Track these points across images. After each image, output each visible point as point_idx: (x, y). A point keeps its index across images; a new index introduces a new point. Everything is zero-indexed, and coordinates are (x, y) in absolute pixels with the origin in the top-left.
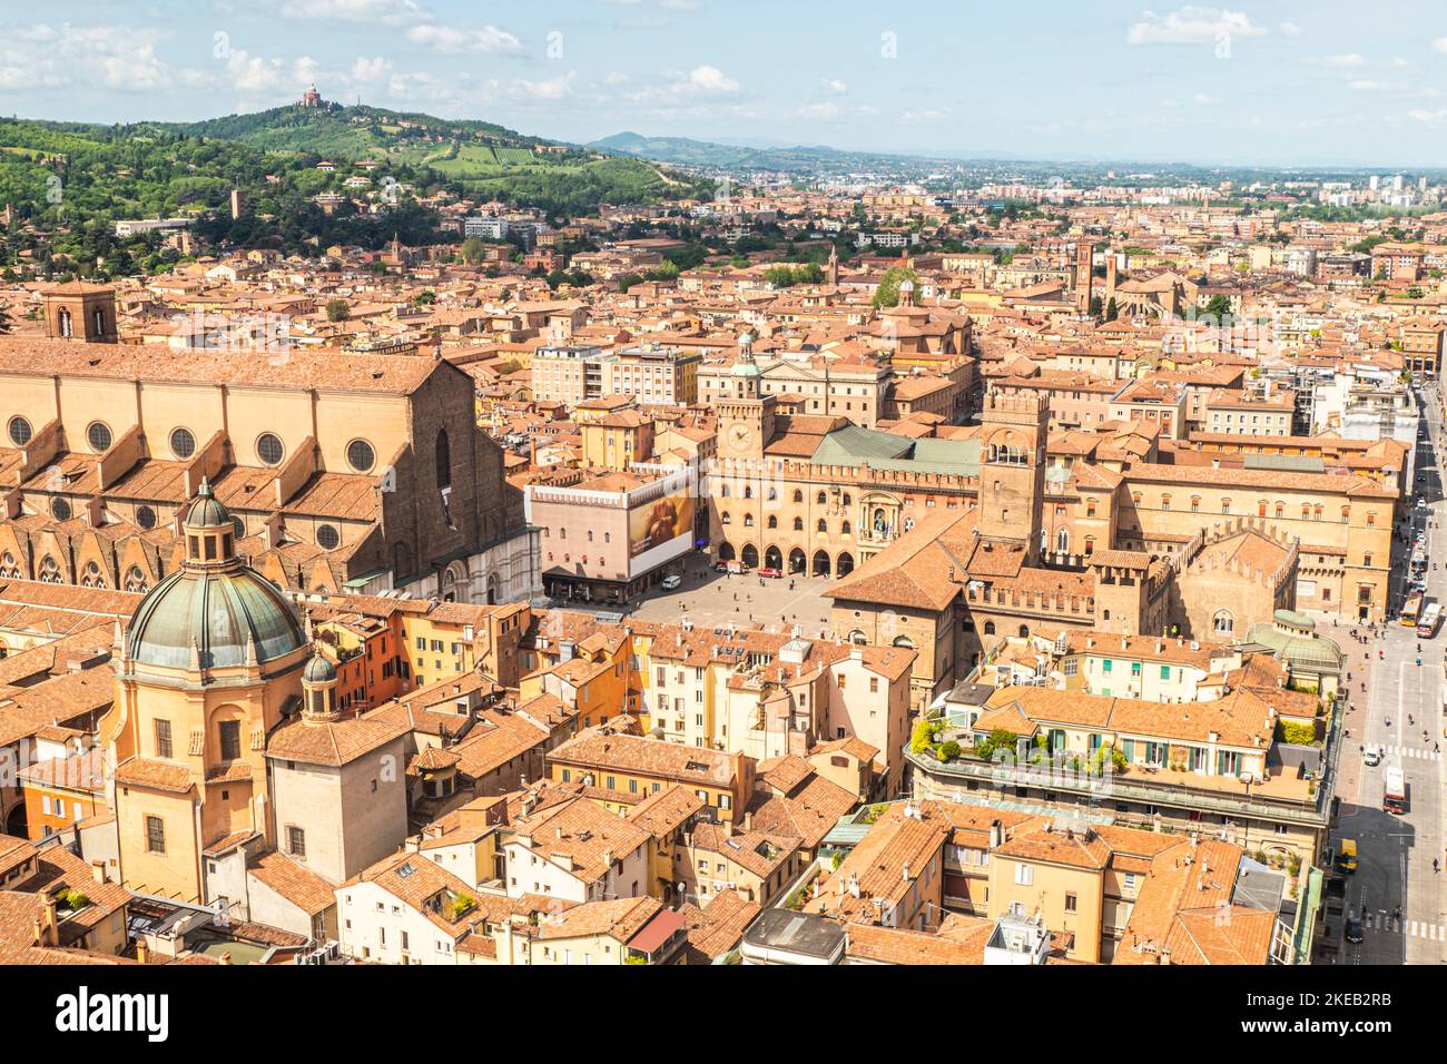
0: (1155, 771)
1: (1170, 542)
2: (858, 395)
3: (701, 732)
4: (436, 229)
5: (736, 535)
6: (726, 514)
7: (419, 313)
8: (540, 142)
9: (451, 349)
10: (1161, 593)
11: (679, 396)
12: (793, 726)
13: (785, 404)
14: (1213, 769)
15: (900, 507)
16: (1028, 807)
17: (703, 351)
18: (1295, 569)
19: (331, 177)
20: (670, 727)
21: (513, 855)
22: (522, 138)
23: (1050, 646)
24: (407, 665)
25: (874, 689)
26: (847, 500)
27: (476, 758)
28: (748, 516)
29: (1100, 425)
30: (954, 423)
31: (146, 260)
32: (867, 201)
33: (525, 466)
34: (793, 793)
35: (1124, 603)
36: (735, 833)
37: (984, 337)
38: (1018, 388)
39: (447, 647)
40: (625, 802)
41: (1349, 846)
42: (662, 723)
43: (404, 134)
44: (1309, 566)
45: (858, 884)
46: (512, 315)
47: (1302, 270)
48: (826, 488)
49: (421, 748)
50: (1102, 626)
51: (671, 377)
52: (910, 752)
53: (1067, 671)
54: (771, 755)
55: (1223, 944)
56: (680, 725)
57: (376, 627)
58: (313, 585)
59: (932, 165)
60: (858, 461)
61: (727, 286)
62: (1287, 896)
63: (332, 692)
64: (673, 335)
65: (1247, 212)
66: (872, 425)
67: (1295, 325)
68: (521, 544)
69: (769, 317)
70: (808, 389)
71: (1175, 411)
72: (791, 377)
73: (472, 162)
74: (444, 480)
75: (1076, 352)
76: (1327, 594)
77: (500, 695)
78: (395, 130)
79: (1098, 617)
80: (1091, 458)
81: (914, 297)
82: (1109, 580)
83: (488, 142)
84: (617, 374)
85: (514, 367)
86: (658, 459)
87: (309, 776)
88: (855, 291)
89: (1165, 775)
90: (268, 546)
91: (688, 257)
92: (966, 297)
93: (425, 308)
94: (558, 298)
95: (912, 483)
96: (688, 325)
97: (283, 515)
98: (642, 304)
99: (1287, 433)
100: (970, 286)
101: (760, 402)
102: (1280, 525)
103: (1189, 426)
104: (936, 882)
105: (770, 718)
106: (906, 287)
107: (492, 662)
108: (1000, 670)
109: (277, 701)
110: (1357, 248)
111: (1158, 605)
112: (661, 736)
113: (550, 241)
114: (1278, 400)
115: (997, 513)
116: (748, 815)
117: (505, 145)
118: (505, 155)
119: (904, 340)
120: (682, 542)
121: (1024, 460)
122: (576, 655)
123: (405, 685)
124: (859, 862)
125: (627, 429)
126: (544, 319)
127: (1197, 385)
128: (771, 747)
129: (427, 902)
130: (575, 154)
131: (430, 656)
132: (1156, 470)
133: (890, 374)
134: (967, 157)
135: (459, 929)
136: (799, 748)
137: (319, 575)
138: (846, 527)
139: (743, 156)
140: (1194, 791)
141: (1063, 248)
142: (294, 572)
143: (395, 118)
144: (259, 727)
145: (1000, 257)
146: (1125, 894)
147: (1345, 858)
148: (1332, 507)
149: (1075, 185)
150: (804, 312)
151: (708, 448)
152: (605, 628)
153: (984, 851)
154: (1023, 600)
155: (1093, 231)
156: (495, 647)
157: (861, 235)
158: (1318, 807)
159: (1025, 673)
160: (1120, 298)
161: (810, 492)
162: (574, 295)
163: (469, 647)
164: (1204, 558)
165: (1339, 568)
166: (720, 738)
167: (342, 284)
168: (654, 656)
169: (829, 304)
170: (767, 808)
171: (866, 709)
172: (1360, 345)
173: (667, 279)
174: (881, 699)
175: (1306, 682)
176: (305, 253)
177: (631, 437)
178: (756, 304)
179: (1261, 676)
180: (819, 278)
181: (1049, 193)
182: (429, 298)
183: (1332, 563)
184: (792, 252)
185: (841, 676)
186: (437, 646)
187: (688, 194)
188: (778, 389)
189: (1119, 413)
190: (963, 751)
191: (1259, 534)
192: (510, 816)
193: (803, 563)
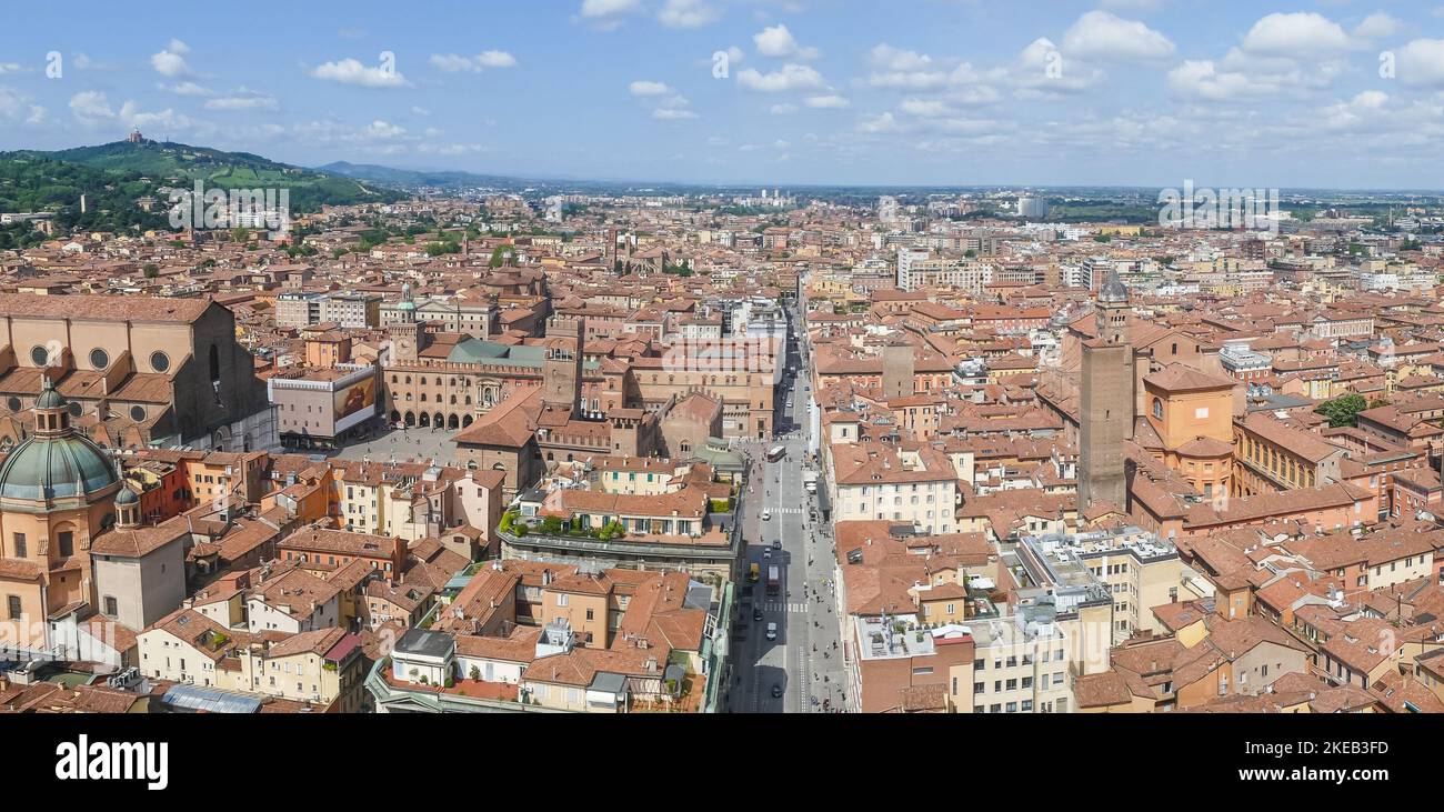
0: (643, 535)
1: (658, 402)
2: (478, 320)
3: (375, 526)
5: (402, 406)
7: (204, 272)
8: (286, 166)
9: (223, 295)
10: (650, 431)
11: (368, 322)
12: (430, 520)
13: (432, 327)
14: (675, 532)
15: (500, 387)
16: (566, 561)
17: (383, 294)
18: (721, 415)
19: (148, 186)
20: (356, 523)
21: (253, 606)
22: (274, 164)
23: (582, 465)
24: (190, 492)
25: (480, 495)
26: (469, 383)
27: (230, 549)
28: (409, 395)
29: (618, 335)
30: (534, 337)
31: (21, 239)
32: (487, 204)
33: (269, 367)
34: (430, 560)
35: (626, 439)
36: (393, 586)
37: (554, 285)
38: (573, 315)
39: (216, 480)
40: (327, 569)
42: (351, 521)
43: (197, 160)
44: (731, 411)
45: (464, 611)
46: (264, 273)
47: (728, 243)
48: (455, 376)
49: (196, 543)
50: (615, 453)
51: (363, 310)
52: (499, 532)
53: (592, 480)
54: (418, 538)
55: (678, 630)
56: (362, 522)
57: (169, 469)
58: (128, 443)
59: (527, 184)
60: (475, 360)
61: (401, 256)
62: (713, 599)
63: (135, 511)
64: (365, 285)
65: (697, 212)
66: (486, 337)
67: (723, 275)
68: (265, 415)
69: (425, 274)
70: (447, 317)
71: (662, 326)
72: (436, 310)
73: (241, 179)
74: (215, 377)
75: (606, 293)
76: (741, 426)
77: (248, 509)
78: (192, 158)
79: (612, 448)
80: (611, 355)
81: (513, 261)
82: (618, 426)
83: (252, 166)
84: (330, 309)
85: (266, 305)
86: (353, 361)
87: (120, 565)
88: (478, 258)
89: (648, 537)
90: (98, 420)
91: (375, 237)
92: (544, 262)
93: (208, 270)
94: (295, 263)
95: (507, 372)
96: (376, 279)
97: (108, 401)
99: (718, 336)
100: (546, 254)
101: (415, 325)
102: (713, 389)
103: (669, 335)
104: (513, 607)
105: (416, 517)
106: (506, 255)
107: (244, 488)
108: (554, 481)
109: (98, 519)
110: (756, 231)
111: (648, 439)
112: (351, 529)
113: (291, 228)
114: (712, 318)
115: (555, 389)
116: (402, 574)
117: (263, 168)
118: (263, 175)
119: (506, 287)
120: (368, 411)
121: (570, 357)
122: (297, 481)
123: (189, 505)
124: (465, 599)
125: (334, 343)
126: (285, 276)
127: (674, 311)
128: (415, 533)
129: (197, 639)
131: (204, 486)
132: (649, 361)
133: (496, 308)
135: (218, 655)
136: (435, 533)
137: (132, 438)
138: (468, 400)
139: (413, 176)
140: (665, 546)
141: (601, 232)
142: (115, 436)
143: (191, 150)
144: (86, 535)
145: (565, 238)
146: (622, 607)
148: (741, 377)
149: (610, 195)
150: (446, 270)
151: (385, 353)
152: (316, 465)
153: (540, 588)
154: (570, 440)
155: (619, 222)
156: (245, 478)
157: (483, 225)
158: (730, 547)
159: (567, 483)
160: (632, 261)
161: (446, 378)
162: (305, 261)
163: (229, 479)
164: (674, 411)
165: (747, 411)
166: (386, 529)
167: (154, 254)
168: (346, 480)
169: (462, 266)
170: (415, 570)
171: (475, 507)
172: (756, 285)
173: (363, 251)
174: (484, 501)
175: (725, 477)
176: (130, 235)
177: (336, 348)
178: (418, 266)
179: (700, 477)
180: (457, 250)
181: (594, 200)
182: (211, 263)
183: (743, 409)
184: (441, 234)
185: (460, 488)
186: (209, 479)
187: (377, 200)
188: (428, 317)
189: (630, 328)
190: (530, 530)
191: (701, 395)
192: (252, 583)
193: (443, 422)
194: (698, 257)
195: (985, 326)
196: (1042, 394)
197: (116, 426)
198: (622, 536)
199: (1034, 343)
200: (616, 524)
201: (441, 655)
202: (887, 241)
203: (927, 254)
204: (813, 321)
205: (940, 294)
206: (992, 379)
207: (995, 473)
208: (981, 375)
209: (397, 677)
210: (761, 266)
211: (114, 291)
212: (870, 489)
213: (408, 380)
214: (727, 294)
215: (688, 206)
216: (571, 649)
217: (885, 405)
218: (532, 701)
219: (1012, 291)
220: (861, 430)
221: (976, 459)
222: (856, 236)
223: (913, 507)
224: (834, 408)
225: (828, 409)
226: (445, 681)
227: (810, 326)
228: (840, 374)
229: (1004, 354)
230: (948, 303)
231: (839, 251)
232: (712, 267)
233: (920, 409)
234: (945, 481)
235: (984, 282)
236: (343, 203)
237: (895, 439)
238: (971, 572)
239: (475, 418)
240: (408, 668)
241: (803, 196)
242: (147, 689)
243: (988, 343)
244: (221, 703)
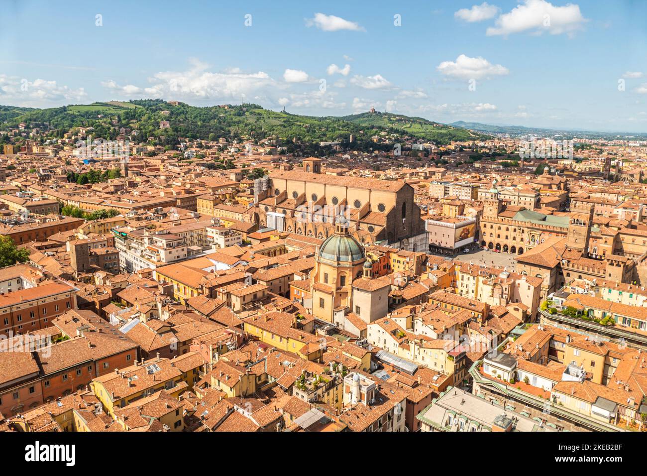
0: (626, 327)
1: (634, 254)
2: (528, 200)
5: (487, 239)
7: (399, 170)
8: (435, 123)
9: (408, 180)
10: (630, 270)
11: (472, 197)
12: (502, 297)
13: (505, 202)
15: (540, 235)
16: (579, 332)
17: (481, 185)
19: (377, 132)
20: (464, 292)
21: (417, 322)
22: (430, 122)
23: (590, 283)
24: (390, 266)
25: (529, 289)
26: (523, 232)
27: (408, 294)
28: (491, 234)
29: (610, 215)
31: (327, 152)
33: (426, 214)
34: (501, 317)
35: (617, 272)
36: (482, 326)
37: (571, 185)
38: (583, 202)
39: (402, 263)
40: (450, 312)
42: (462, 291)
43: (397, 120)
45: (522, 347)
46: (424, 172)
48: (516, 228)
49: (393, 289)
50: (608, 279)
51: (470, 192)
52: (540, 310)
53: (595, 291)
54: (495, 305)
56: (467, 292)
57: (382, 255)
58: (366, 242)
59: (556, 132)
60: (528, 220)
61: (489, 166)
63: (371, 271)
64: (471, 180)
66: (532, 210)
68: (423, 236)
69: (501, 176)
70: (512, 198)
71: (638, 212)
72: (508, 193)
73: (415, 129)
74: (404, 216)
75: (603, 192)
77: (416, 277)
78: (395, 119)
79: (607, 275)
80: (607, 225)
82: (612, 264)
83: (420, 123)
84: (454, 190)
85: (424, 186)
86: (465, 215)
87: (363, 293)
88: (528, 169)
89: (630, 329)
90: (355, 230)
91: (476, 157)
92: (565, 173)
93: (400, 169)
94: (438, 167)
95: (545, 228)
96: (476, 177)
97: (360, 222)
101: (498, 201)
103: (643, 218)
104: (547, 350)
105: (495, 294)
107: (414, 268)
108: (572, 288)
109: (356, 271)
111: (629, 274)
112: (461, 295)
113: (436, 151)
115: (574, 240)
116: (487, 321)
117: (425, 124)
118: (425, 127)
119: (545, 185)
120: (471, 240)
121: (584, 224)
122: (438, 268)
123: (389, 272)
124: (522, 340)
125: (456, 206)
126: (433, 173)
128: (495, 302)
129: (392, 332)
130: (445, 127)
131: (396, 264)
132: (630, 231)
133: (539, 195)
134: (568, 130)
135: (400, 341)
136: (504, 304)
137: (368, 239)
138: (522, 240)
139: (495, 128)
140: (640, 335)
141: (600, 159)
142: (361, 237)
143: (395, 116)
144: (351, 278)
145: (577, 161)
146: (613, 364)
149: (605, 139)
150: (512, 175)
151: (480, 213)
152: (447, 263)
153: (564, 343)
154: (581, 267)
155: (611, 154)
156: (415, 263)
159: (581, 290)
160: (620, 175)
161: (511, 228)
162: (442, 167)
163: (408, 263)
166: (478, 297)
167: (378, 161)
168: (461, 272)
169: (520, 173)
170: (492, 320)
171: (526, 295)
173: (470, 163)
174: (531, 293)
176: (368, 152)
177: (457, 208)
178: (496, 172)
181: (596, 141)
182: (401, 166)
184: (509, 157)
185: (519, 284)
186: (399, 262)
187: (478, 139)
188: (503, 197)
189: (618, 212)
190: (558, 312)
192: (417, 312)
193: (507, 249)
197: (362, 233)
198: (614, 325)
200: (610, 318)
201: (510, 366)
209: (485, 372)
211: (362, 176)
213: (492, 227)
216: (583, 380)
218: (558, 403)
226: (511, 380)
236: (461, 140)
239: (525, 250)
240: (491, 369)
242: (370, 349)
244: (400, 363)
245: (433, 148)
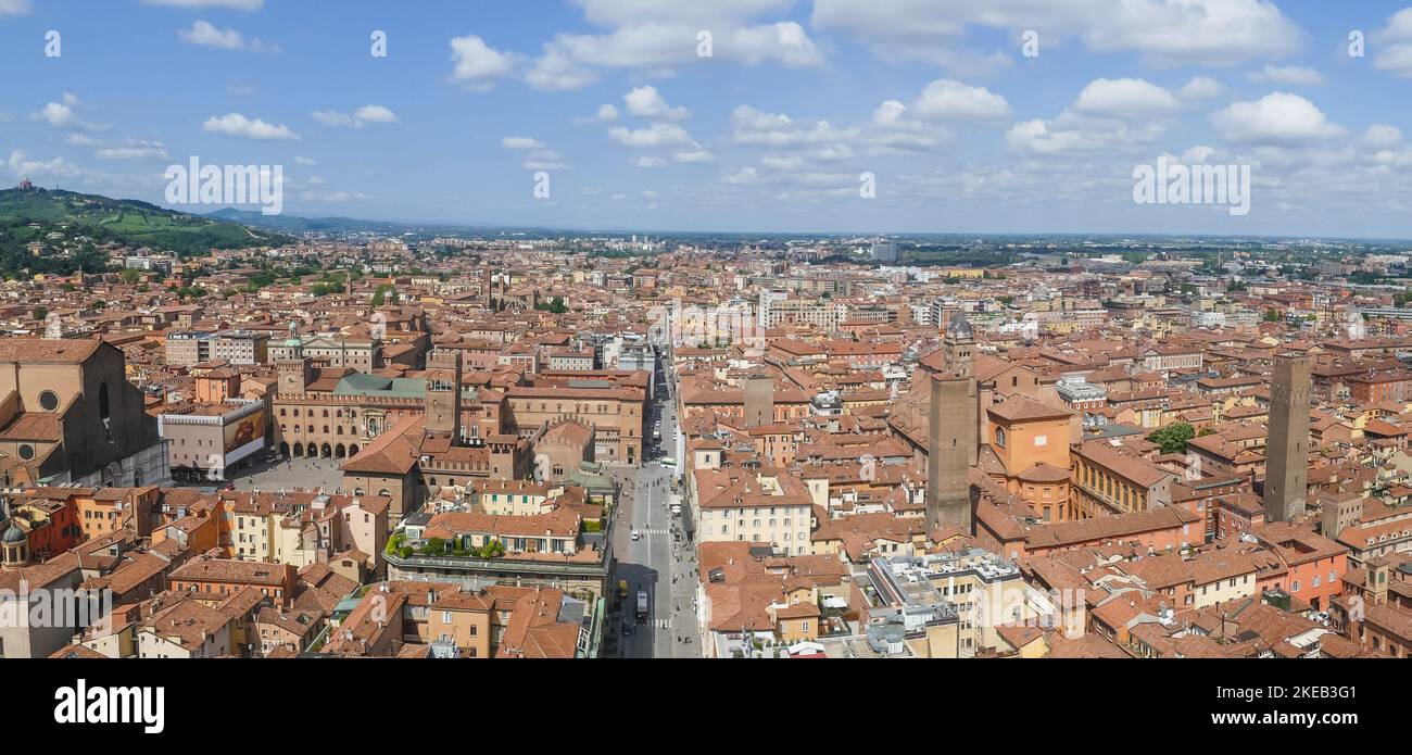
0: (519, 553)
1: (531, 428)
2: (362, 355)
3: (266, 554)
4: (107, 264)
5: (290, 437)
6: (284, 426)
7: (95, 314)
8: (175, 213)
9: (113, 335)
10: (524, 457)
11: (257, 358)
12: (319, 546)
13: (319, 362)
14: (549, 550)
15: (384, 417)
16: (450, 580)
17: (271, 333)
18: (593, 440)
19: (38, 232)
20: (247, 552)
21: (143, 636)
22: (164, 210)
23: (463, 489)
24: (80, 527)
25: (367, 521)
26: (354, 415)
27: (120, 582)
28: (297, 426)
29: (494, 367)
30: (415, 369)
32: (369, 247)
33: (159, 404)
34: (319, 585)
35: (503, 463)
36: (284, 611)
37: (433, 321)
38: (451, 349)
39: (106, 516)
40: (217, 598)
41: (623, 583)
42: (242, 550)
43: (87, 207)
44: (602, 437)
45: (352, 633)
46: (154, 314)
47: (600, 283)
48: (342, 408)
49: (85, 578)
50: (494, 477)
51: (251, 348)
52: (386, 555)
53: (473, 503)
54: (307, 563)
55: (553, 644)
56: (253, 551)
57: (58, 506)
58: (17, 482)
59: (407, 228)
60: (360, 392)
61: (288, 296)
62: (586, 614)
63: (22, 548)
64: (253, 324)
65: (571, 254)
66: (370, 372)
67: (595, 312)
68: (156, 450)
69: (311, 313)
70: (332, 353)
71: (534, 358)
72: (322, 346)
73: (133, 223)
74: (105, 414)
75: (482, 328)
76: (612, 452)
77: (139, 542)
78: (81, 204)
79: (491, 471)
80: (488, 385)
81: (394, 300)
82: (496, 451)
83: (142, 213)
84: (219, 347)
85: (156, 345)
86: (243, 396)
88: (361, 297)
89: (525, 555)
91: (264, 277)
92: (423, 300)
93: (98, 311)
94: (184, 304)
95: (391, 403)
96: (263, 318)
98: (236, 307)
99: (591, 368)
100: (426, 294)
101: (302, 361)
102: (586, 417)
103: (541, 366)
104: (400, 627)
105: (306, 543)
106: (388, 294)
107: (134, 522)
108: (437, 505)
110: (627, 272)
111: (524, 461)
112: (241, 558)
113: (180, 271)
114: (585, 351)
115: (436, 418)
116: (292, 600)
117: (153, 214)
118: (153, 221)
119: (388, 324)
120: (257, 444)
121: (449, 388)
122: (188, 513)
123: (78, 540)
124: (353, 621)
125: (223, 379)
126: (175, 316)
127: (545, 344)
128: (304, 559)
130: (196, 219)
131: (93, 522)
132: (523, 391)
133: (379, 343)
136: (324, 559)
137: (20, 476)
138: (354, 431)
139: (298, 222)
140: (539, 562)
141: (477, 272)
142: (3, 475)
143: (81, 197)
145: (443, 278)
146: (503, 623)
147: (620, 590)
148: (612, 406)
149: (484, 239)
150: (331, 309)
151: (273, 388)
152: (205, 499)
154: (451, 465)
155: (493, 264)
156: (135, 513)
157: (366, 266)
158: (602, 565)
159: (449, 505)
160: (506, 299)
162: (194, 302)
163: (119, 514)
164: (546, 437)
165: (617, 437)
166: (276, 556)
167: (43, 297)
168: (236, 511)
169: (347, 305)
170: (304, 595)
171: (363, 532)
172: (627, 322)
173: (251, 292)
174: (371, 526)
175: (597, 498)
176: (19, 278)
177: (226, 384)
178: (304, 306)
179: (574, 497)
180: (341, 290)
181: (470, 243)
182: (100, 304)
183: (614, 436)
184: (326, 276)
185: (348, 515)
186: (99, 515)
187: (264, 243)
188: (314, 353)
189: (505, 360)
190: (416, 551)
191: (575, 422)
192: (142, 614)
193: (330, 451)
194: (573, 295)
195: (839, 361)
196: (894, 423)
197: (4, 465)
198: (502, 554)
199: (887, 376)
200: (496, 543)
202: (750, 282)
203: (786, 295)
204: (680, 356)
205: (799, 331)
206: (846, 410)
207: (849, 497)
208: (836, 406)
210: (632, 304)
212: (732, 513)
213: (296, 413)
214: (598, 329)
215: (563, 248)
217: (746, 433)
219: (865, 329)
220: (723, 456)
221: (831, 485)
222: (721, 278)
223: (772, 530)
224: (698, 436)
225: (692, 437)
227: (677, 359)
228: (704, 405)
229: (857, 387)
230: (806, 340)
231: (704, 291)
232: (585, 305)
233: (778, 437)
234: (801, 506)
235: (840, 320)
236: (230, 247)
237: (756, 466)
238: (825, 591)
239: (361, 448)
241: (672, 241)
243: (843, 377)
245: (173, 264)
